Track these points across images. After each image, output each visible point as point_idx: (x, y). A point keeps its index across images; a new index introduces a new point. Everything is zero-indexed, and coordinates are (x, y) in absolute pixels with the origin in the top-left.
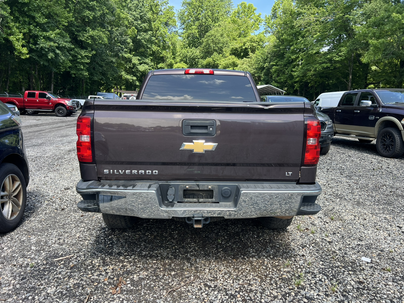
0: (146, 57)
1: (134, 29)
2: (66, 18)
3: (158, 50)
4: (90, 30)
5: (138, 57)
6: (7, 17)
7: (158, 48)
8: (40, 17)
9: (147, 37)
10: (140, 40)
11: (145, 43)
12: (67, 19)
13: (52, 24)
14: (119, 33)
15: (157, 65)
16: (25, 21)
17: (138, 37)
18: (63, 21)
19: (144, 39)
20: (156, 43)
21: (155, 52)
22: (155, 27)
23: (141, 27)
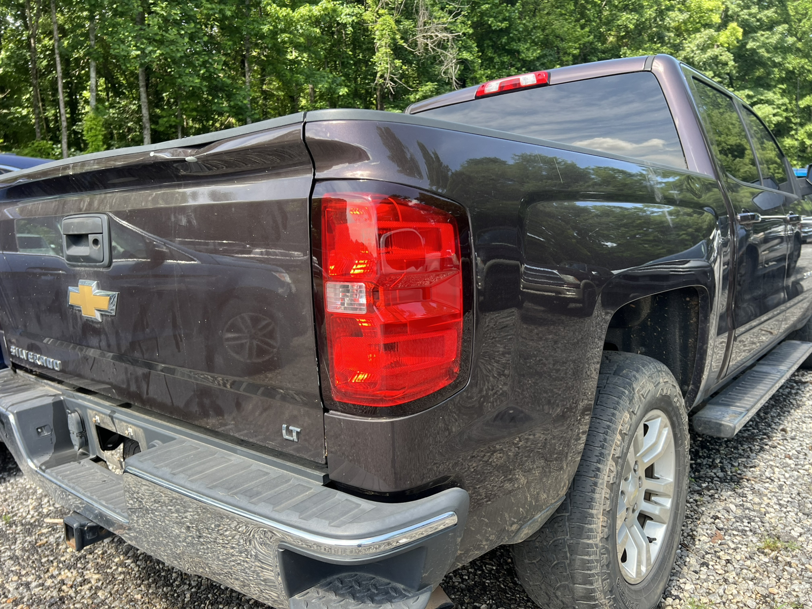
0: (769, 87)
1: (734, 29)
2: (577, 39)
3: (803, 67)
4: (628, 52)
5: (747, 92)
6: (473, 62)
7: (804, 61)
8: (528, 49)
9: (774, 40)
10: (753, 51)
11: (766, 55)
12: (580, 40)
13: (550, 58)
14: (698, 46)
15: (796, 100)
16: (503, 63)
17: (751, 45)
18: (571, 47)
19: (764, 45)
20: (798, 50)
21: (793, 72)
22: (797, 13)
23: (758, 20)
